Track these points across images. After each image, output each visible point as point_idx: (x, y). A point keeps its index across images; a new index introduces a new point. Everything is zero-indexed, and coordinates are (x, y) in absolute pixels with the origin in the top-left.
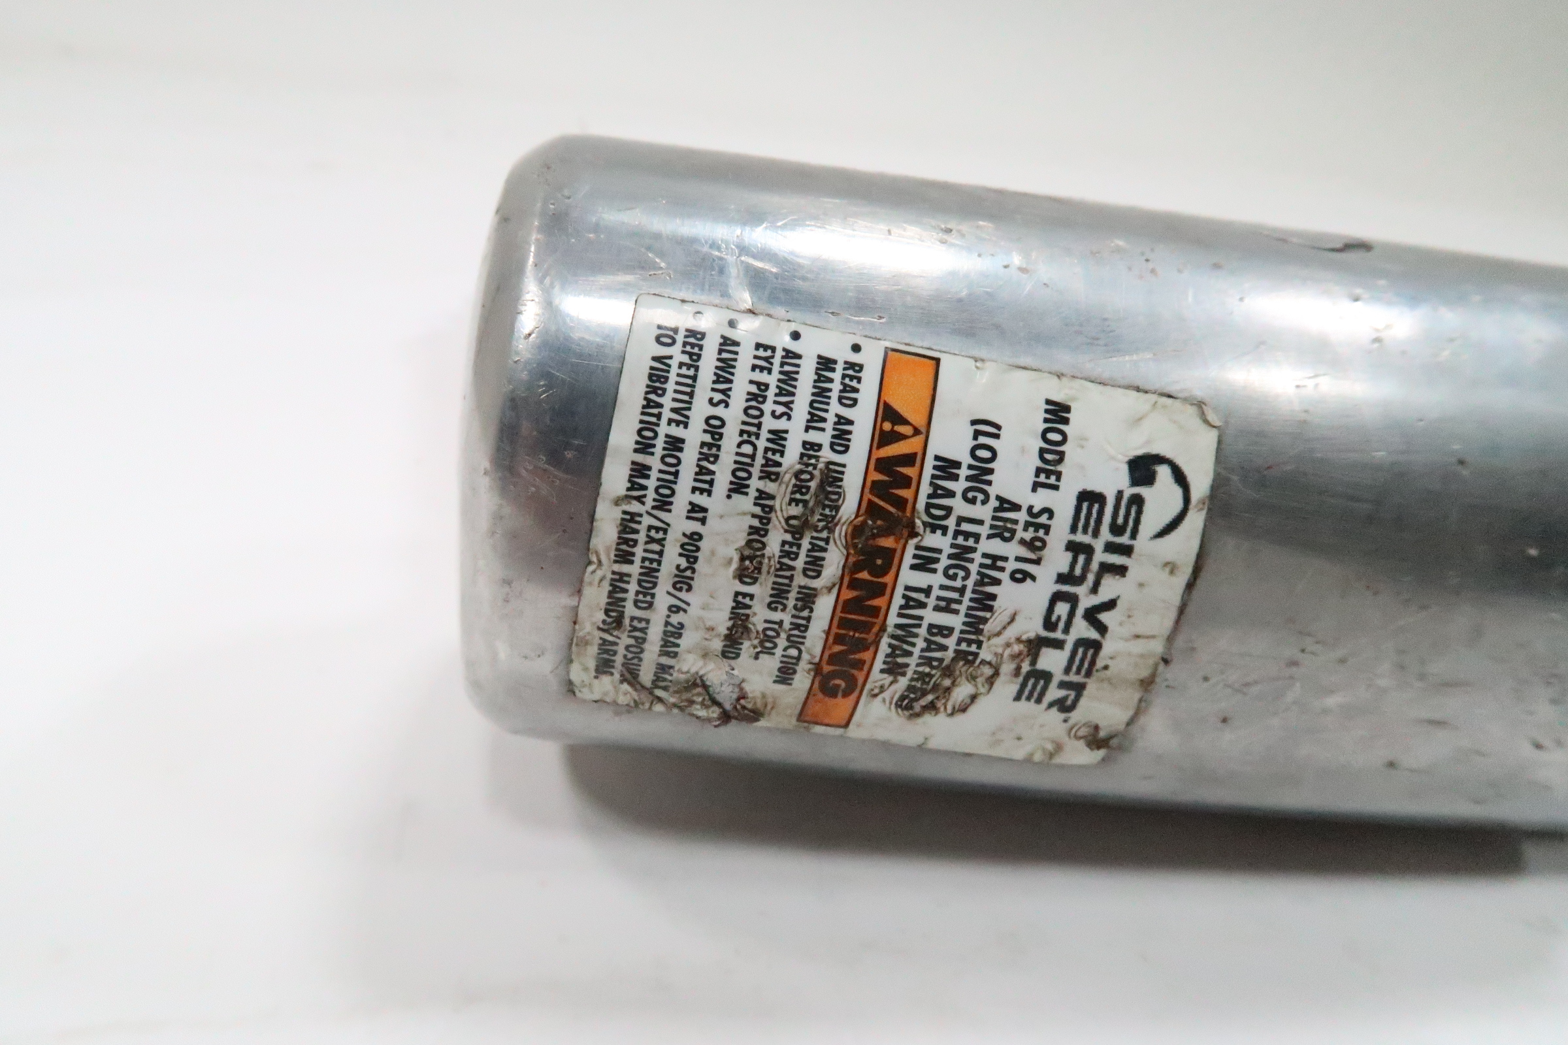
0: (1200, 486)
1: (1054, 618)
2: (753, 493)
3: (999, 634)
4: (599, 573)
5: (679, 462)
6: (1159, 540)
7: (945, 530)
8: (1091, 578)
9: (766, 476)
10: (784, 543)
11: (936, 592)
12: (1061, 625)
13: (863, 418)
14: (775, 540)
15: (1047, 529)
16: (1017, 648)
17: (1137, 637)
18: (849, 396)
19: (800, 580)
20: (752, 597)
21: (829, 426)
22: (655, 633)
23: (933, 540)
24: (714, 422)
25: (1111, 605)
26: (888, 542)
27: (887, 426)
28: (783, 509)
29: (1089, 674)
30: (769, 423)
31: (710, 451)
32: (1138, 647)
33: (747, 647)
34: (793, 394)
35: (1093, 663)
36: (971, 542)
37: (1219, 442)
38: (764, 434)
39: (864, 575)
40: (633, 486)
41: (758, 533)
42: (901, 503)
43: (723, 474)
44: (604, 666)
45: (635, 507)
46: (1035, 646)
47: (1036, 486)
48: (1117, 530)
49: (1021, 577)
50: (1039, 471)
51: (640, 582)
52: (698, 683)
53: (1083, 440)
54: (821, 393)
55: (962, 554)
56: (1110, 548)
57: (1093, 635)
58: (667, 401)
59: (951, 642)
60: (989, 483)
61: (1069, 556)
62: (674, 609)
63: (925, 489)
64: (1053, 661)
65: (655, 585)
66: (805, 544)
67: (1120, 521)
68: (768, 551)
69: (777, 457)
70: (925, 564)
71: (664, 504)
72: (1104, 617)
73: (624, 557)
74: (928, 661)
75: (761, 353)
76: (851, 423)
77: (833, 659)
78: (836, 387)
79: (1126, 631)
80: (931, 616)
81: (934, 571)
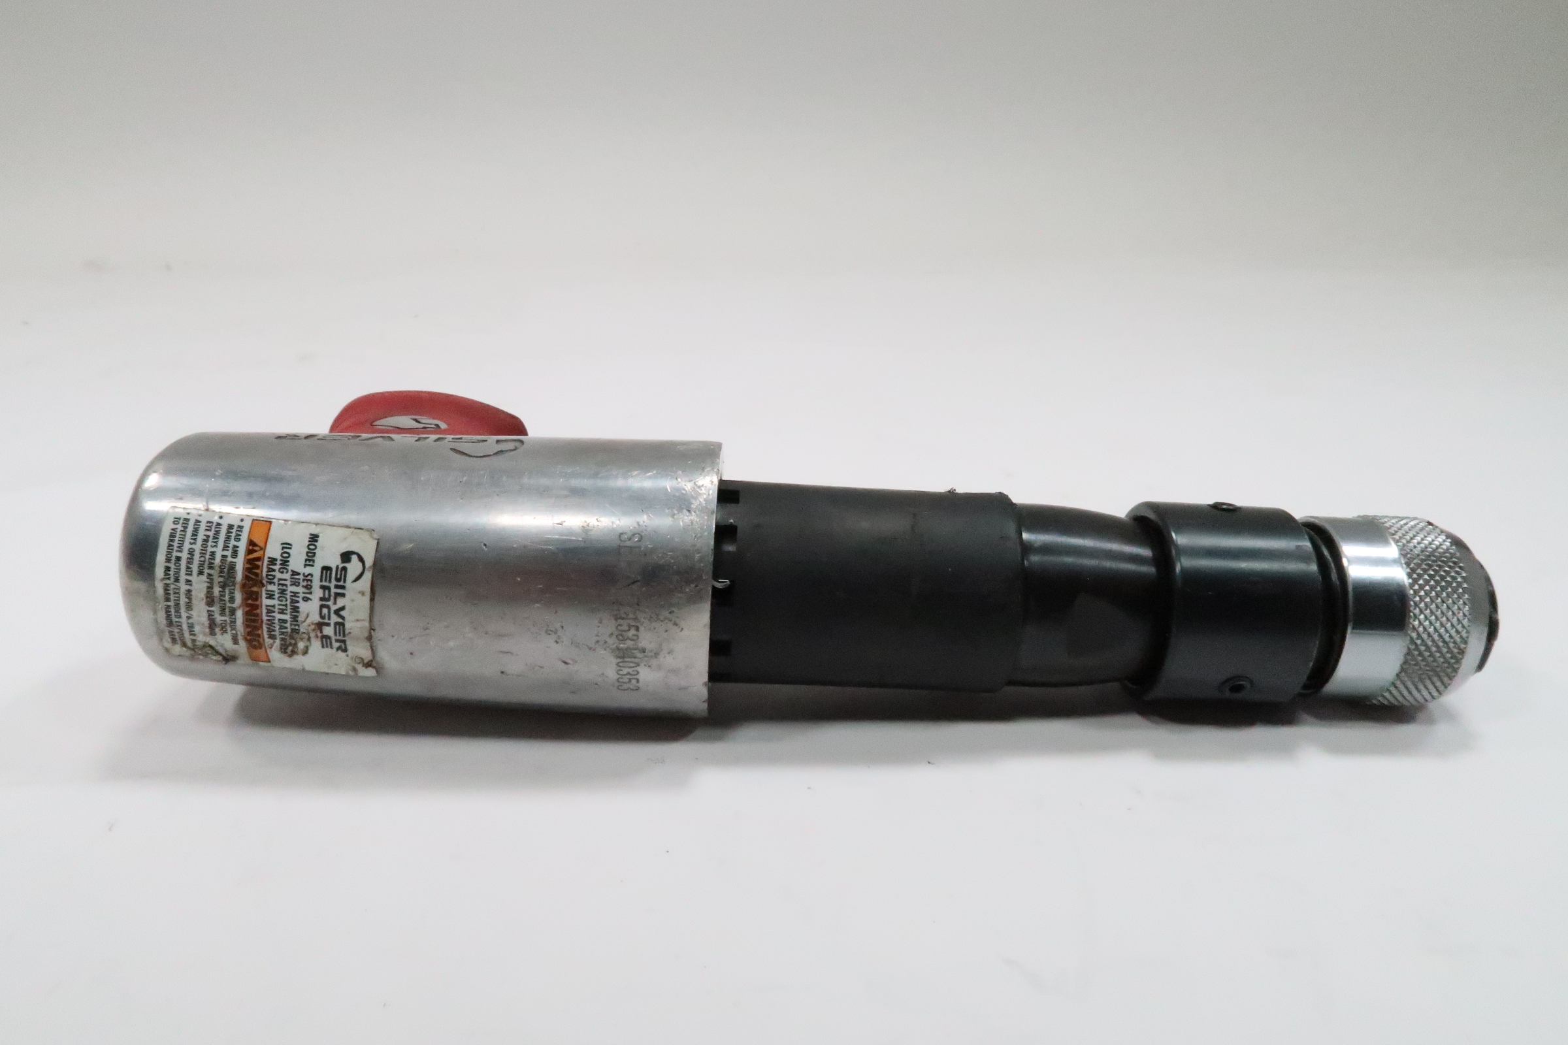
0: (369, 562)
1: (323, 615)
2: (206, 574)
3: (304, 621)
4: (160, 606)
5: (180, 565)
6: (355, 583)
7: (274, 584)
8: (332, 598)
9: (211, 568)
10: (220, 591)
11: (277, 607)
12: (327, 617)
13: (242, 546)
14: (216, 590)
15: (311, 581)
16: (313, 627)
17: (357, 620)
18: (238, 539)
19: (228, 605)
20: (213, 611)
21: (230, 549)
22: (185, 627)
23: (271, 587)
24: (191, 550)
25: (343, 608)
26: (255, 589)
27: (251, 547)
28: (217, 580)
29: (344, 636)
30: (210, 549)
31: (190, 560)
32: (359, 624)
33: (217, 630)
34: (218, 538)
35: (344, 631)
36: (284, 588)
37: (378, 544)
38: (208, 553)
39: (250, 602)
40: (166, 574)
41: (210, 588)
42: (257, 575)
43: (195, 568)
44: (174, 641)
45: (168, 582)
46: (320, 626)
47: (306, 566)
48: (338, 580)
49: (306, 599)
50: (306, 560)
51: (175, 608)
52: (208, 646)
53: (323, 548)
54: (228, 537)
55: (283, 592)
56: (337, 587)
57: (340, 620)
58: (176, 544)
59: (288, 625)
60: (288, 566)
61: (321, 591)
62: (189, 618)
63: (265, 569)
64: (328, 631)
65: (180, 609)
66: (227, 591)
67: (339, 576)
68: (215, 595)
69: (212, 561)
70: (270, 596)
71: (177, 580)
72: (342, 613)
73: (168, 600)
74: (283, 633)
75: (209, 525)
76: (238, 547)
77: (249, 634)
78: (233, 535)
79: (353, 618)
80: (278, 616)
81: (274, 599)
